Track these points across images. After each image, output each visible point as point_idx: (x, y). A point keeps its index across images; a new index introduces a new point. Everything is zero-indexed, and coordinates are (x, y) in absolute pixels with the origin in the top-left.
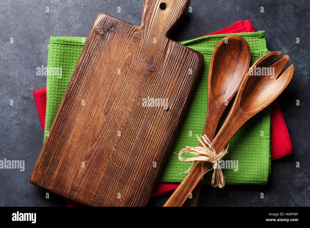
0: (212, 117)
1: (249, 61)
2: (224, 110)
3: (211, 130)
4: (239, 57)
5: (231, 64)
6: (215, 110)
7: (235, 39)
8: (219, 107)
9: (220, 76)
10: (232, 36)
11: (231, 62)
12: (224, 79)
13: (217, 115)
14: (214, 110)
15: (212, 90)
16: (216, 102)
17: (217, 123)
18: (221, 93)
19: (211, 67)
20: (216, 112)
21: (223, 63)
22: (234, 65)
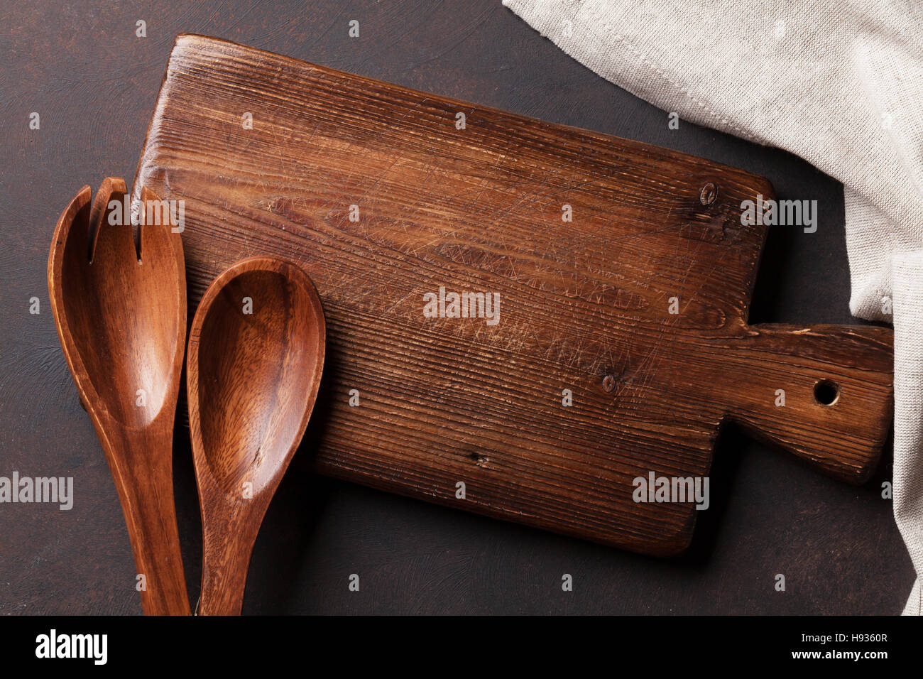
0: (225, 554)
1: (321, 338)
2: (262, 520)
3: (226, 598)
4: (285, 329)
5: (264, 356)
6: (230, 528)
7: (260, 272)
8: (241, 514)
9: (233, 403)
10: (249, 263)
11: (261, 350)
12: (245, 412)
13: (239, 543)
14: (226, 528)
15: (208, 459)
16: (230, 498)
17: (246, 571)
18: (244, 462)
19: (192, 381)
20: (234, 532)
21: (235, 356)
22: (274, 359)
